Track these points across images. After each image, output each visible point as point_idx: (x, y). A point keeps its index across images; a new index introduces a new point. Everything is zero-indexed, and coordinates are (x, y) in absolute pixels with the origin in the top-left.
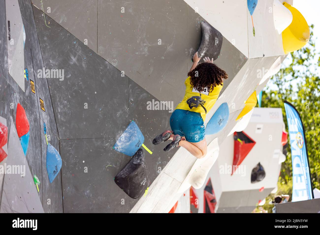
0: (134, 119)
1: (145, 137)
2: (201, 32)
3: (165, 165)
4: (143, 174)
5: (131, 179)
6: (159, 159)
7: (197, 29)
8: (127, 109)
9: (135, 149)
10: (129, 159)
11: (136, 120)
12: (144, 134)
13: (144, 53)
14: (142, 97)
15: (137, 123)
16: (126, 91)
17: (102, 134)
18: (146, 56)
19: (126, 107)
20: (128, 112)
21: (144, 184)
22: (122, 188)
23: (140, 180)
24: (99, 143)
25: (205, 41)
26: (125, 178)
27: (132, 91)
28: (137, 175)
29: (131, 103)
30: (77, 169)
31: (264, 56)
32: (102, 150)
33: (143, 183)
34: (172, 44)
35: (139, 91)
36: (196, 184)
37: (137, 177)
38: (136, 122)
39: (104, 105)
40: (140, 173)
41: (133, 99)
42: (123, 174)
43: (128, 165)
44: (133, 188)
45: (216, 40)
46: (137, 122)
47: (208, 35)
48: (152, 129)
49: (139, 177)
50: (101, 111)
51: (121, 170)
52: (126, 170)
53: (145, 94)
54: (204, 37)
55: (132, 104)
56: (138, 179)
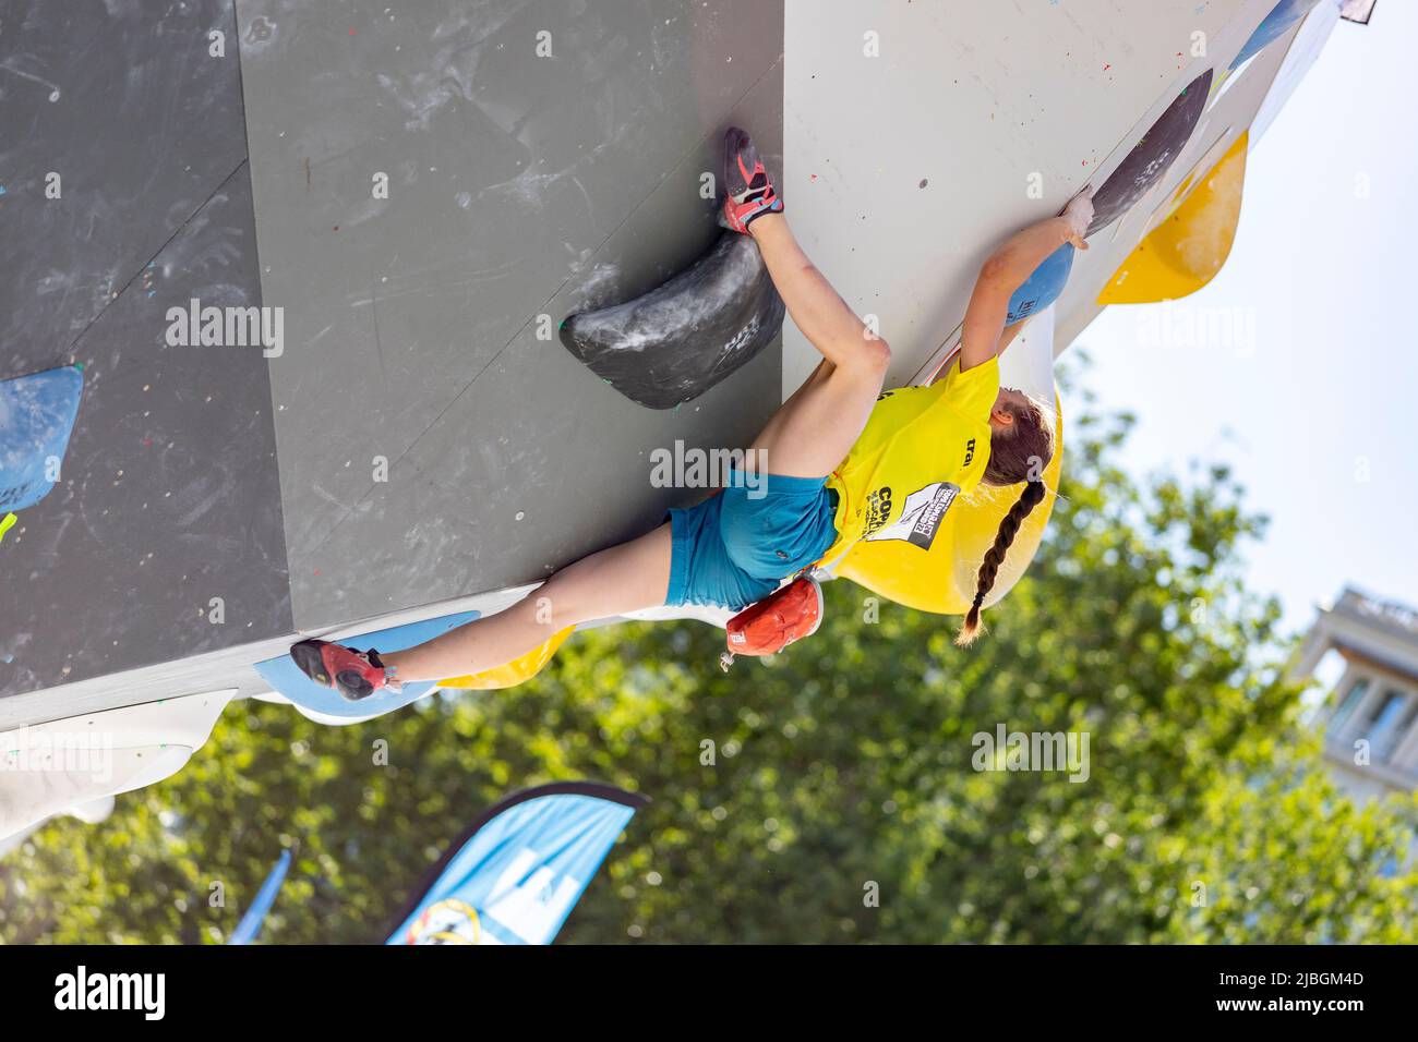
0: (90, 362)
8: (107, 289)
11: (97, 375)
13: (414, 106)
14: (216, 294)
15: (90, 394)
16: (179, 205)
18: (409, 125)
19: (112, 277)
20: (97, 308)
27: (203, 232)
29: (149, 279)
38: (88, 384)
41: (174, 272)
45: (746, 329)
46: (91, 387)
47: (740, 280)
48: (119, 479)
53: (241, 292)
55: (149, 290)
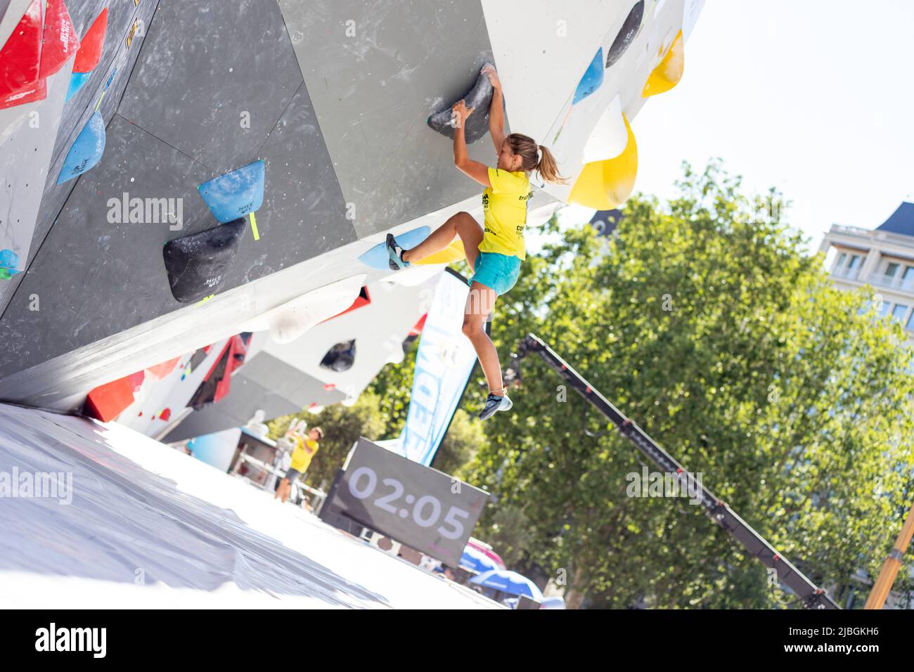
0: (265, 159)
1: (265, 203)
2: (476, 80)
3: (267, 274)
4: (221, 266)
5: (196, 262)
6: (264, 256)
7: (472, 70)
9: (235, 214)
10: (212, 224)
11: (269, 163)
12: (266, 196)
13: (357, 54)
15: (268, 170)
16: (284, 100)
17: (194, 151)
18: (358, 60)
21: (210, 286)
22: (168, 268)
23: (210, 274)
24: (180, 164)
25: (473, 100)
26: (187, 254)
27: (294, 108)
28: (210, 262)
29: (279, 127)
30: (113, 185)
31: (542, 187)
32: (177, 180)
33: (211, 283)
34: (413, 70)
35: (304, 115)
36: (280, 333)
37: (207, 266)
38: (266, 166)
39: (230, 101)
40: (218, 262)
41: (287, 123)
42: (187, 245)
43: (205, 234)
44: (189, 280)
46: (268, 167)
48: (285, 197)
49: (212, 269)
50: (219, 109)
51: (188, 236)
52: (195, 241)
53: (312, 127)
54: (475, 93)
55: (280, 131)
56: (208, 270)
